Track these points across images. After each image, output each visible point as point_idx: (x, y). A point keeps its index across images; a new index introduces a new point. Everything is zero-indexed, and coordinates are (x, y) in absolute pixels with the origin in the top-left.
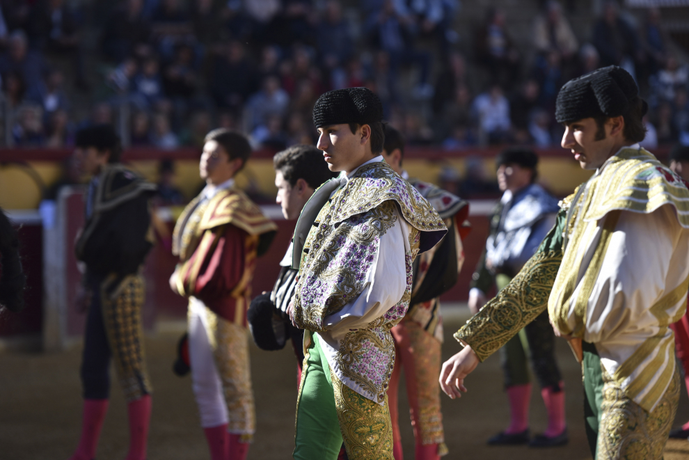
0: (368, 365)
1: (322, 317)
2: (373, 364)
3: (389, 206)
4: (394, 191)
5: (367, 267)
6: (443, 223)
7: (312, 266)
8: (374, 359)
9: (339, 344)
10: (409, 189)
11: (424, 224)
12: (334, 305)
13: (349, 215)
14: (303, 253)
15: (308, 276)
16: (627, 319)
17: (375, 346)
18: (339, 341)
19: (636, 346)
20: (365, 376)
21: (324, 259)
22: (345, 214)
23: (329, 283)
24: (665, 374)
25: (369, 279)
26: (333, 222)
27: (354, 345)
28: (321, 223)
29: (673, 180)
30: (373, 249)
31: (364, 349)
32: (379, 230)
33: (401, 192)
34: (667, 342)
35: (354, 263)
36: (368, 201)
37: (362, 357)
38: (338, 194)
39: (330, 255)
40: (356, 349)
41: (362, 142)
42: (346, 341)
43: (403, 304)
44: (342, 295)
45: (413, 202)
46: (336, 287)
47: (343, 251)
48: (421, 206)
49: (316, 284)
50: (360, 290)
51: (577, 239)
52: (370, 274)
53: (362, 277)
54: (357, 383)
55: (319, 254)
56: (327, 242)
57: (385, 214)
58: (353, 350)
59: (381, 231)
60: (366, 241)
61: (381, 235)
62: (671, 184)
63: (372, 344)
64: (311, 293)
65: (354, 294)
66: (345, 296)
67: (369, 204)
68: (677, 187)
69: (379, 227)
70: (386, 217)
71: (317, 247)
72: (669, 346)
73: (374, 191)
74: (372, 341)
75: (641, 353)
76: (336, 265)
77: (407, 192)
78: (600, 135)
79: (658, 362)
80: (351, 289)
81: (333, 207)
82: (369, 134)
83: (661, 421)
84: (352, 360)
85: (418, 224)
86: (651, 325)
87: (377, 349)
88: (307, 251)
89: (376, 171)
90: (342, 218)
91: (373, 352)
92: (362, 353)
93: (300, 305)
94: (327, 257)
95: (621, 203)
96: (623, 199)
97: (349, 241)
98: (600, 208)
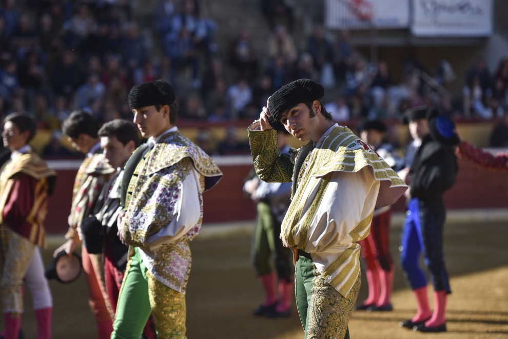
0: (174, 268)
1: (145, 237)
2: (178, 267)
3: (186, 161)
4: (189, 151)
5: (175, 202)
6: (219, 171)
7: (135, 204)
8: (178, 263)
9: (156, 254)
10: (197, 149)
11: (207, 172)
12: (153, 229)
13: (159, 168)
14: (128, 194)
15: (133, 210)
16: (336, 239)
17: (179, 255)
18: (155, 253)
19: (338, 254)
20: (173, 275)
21: (144, 198)
22: (156, 168)
23: (149, 215)
24: (354, 273)
25: (177, 211)
26: (148, 173)
27: (165, 254)
28: (139, 175)
29: (368, 149)
30: (177, 190)
31: (173, 258)
32: (181, 178)
33: (193, 151)
34: (356, 252)
35: (165, 200)
36: (171, 158)
37: (171, 263)
38: (149, 154)
39: (148, 196)
40: (167, 257)
41: (164, 117)
42: (160, 251)
43: (198, 225)
44: (159, 222)
45: (200, 157)
46: (154, 217)
47: (157, 192)
48: (205, 160)
49: (139, 216)
50: (170, 218)
51: (303, 187)
52: (177, 207)
53: (172, 209)
54: (168, 280)
55: (140, 195)
56: (145, 188)
57: (184, 166)
58: (165, 258)
59: (182, 178)
60: (173, 187)
61: (183, 181)
62: (367, 151)
63: (177, 253)
64: (136, 222)
65: (167, 221)
66: (161, 223)
67: (172, 160)
68: (371, 153)
69: (181, 175)
70: (184, 169)
71: (138, 191)
72: (357, 255)
73: (175, 151)
74: (177, 252)
75: (341, 259)
76: (153, 202)
77: (196, 151)
79: (350, 266)
80: (164, 218)
81: (147, 164)
82: (168, 112)
83: (349, 301)
84: (164, 265)
85: (204, 172)
86: (348, 241)
87: (180, 256)
88: (131, 193)
89: (174, 137)
90: (154, 171)
91: (178, 259)
92: (171, 260)
93: (129, 230)
94: (146, 197)
95: (338, 167)
96: (339, 163)
97: (161, 186)
98: (322, 168)
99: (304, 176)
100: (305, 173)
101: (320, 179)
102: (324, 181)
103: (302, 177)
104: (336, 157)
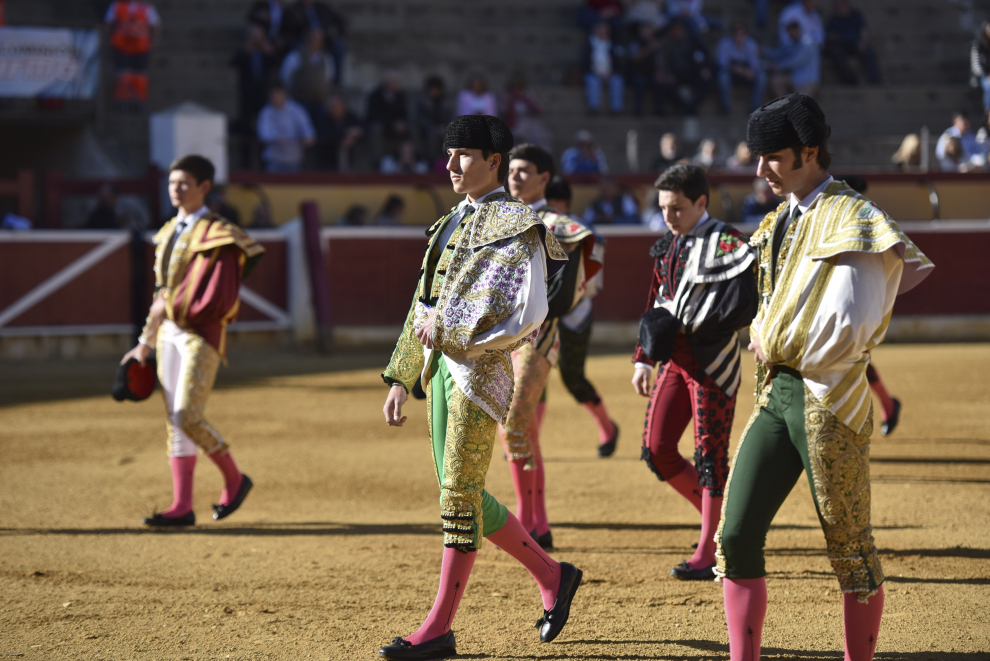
0: (497, 388)
1: (470, 337)
2: (501, 387)
3: (532, 231)
5: (518, 289)
7: (453, 288)
8: (502, 382)
9: (474, 365)
12: (485, 325)
13: (492, 240)
14: (437, 274)
15: (450, 297)
17: (505, 369)
18: (474, 362)
19: (845, 370)
20: (494, 398)
21: (467, 281)
22: (486, 239)
23: (478, 304)
25: (522, 299)
26: (471, 246)
27: (488, 366)
28: (457, 247)
30: (522, 272)
31: (496, 372)
32: (527, 254)
35: (503, 285)
36: (513, 226)
37: (494, 379)
38: (470, 220)
39: (473, 278)
40: (490, 371)
41: (491, 169)
42: (482, 361)
44: (494, 315)
46: (488, 308)
47: (489, 273)
49: (461, 305)
50: (512, 310)
51: (789, 273)
52: (522, 295)
53: (513, 298)
54: (487, 403)
55: (461, 276)
56: (468, 265)
57: (529, 238)
58: (487, 371)
59: (530, 255)
60: (514, 264)
61: (531, 258)
63: (503, 367)
64: (457, 314)
65: (507, 314)
66: (497, 316)
67: (515, 229)
69: (528, 250)
70: (532, 242)
71: (457, 270)
73: (516, 217)
74: (503, 365)
75: (850, 377)
76: (483, 287)
78: (798, 165)
80: (502, 310)
81: (468, 232)
82: (498, 163)
84: (484, 383)
87: (505, 372)
88: (443, 272)
90: (483, 243)
91: (502, 375)
92: (494, 375)
93: (442, 326)
94: (471, 279)
95: (852, 244)
96: (853, 239)
97: (494, 264)
98: (821, 245)
99: (788, 256)
100: (790, 252)
101: (820, 262)
102: (827, 264)
103: (784, 258)
104: (845, 229)
